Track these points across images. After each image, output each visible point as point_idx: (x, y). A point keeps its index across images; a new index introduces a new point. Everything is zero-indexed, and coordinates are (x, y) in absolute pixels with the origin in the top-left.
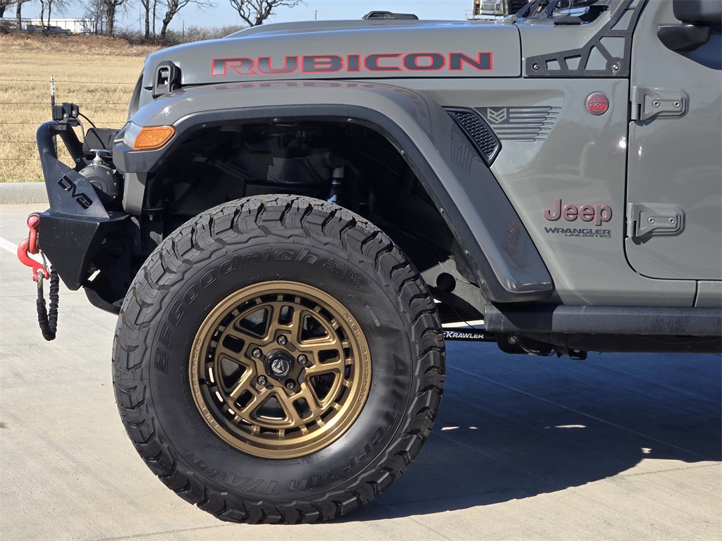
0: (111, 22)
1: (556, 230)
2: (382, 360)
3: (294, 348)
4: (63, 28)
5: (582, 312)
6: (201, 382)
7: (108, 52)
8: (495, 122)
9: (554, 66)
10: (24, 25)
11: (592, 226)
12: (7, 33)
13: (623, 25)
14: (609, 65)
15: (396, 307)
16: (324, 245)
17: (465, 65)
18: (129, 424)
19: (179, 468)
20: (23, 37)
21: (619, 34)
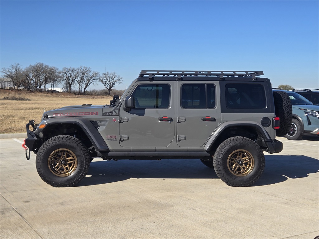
0: (70, 89)
1: (109, 140)
2: (79, 161)
3: (66, 159)
4: (57, 91)
5: (113, 153)
6: (50, 165)
7: (69, 97)
8: (98, 123)
9: (107, 114)
10: (46, 90)
11: (114, 139)
12: (42, 92)
13: (118, 108)
14: (116, 114)
15: (81, 152)
16: (69, 143)
17: (94, 114)
18: (38, 172)
19: (46, 178)
20: (46, 93)
21: (117, 109)
